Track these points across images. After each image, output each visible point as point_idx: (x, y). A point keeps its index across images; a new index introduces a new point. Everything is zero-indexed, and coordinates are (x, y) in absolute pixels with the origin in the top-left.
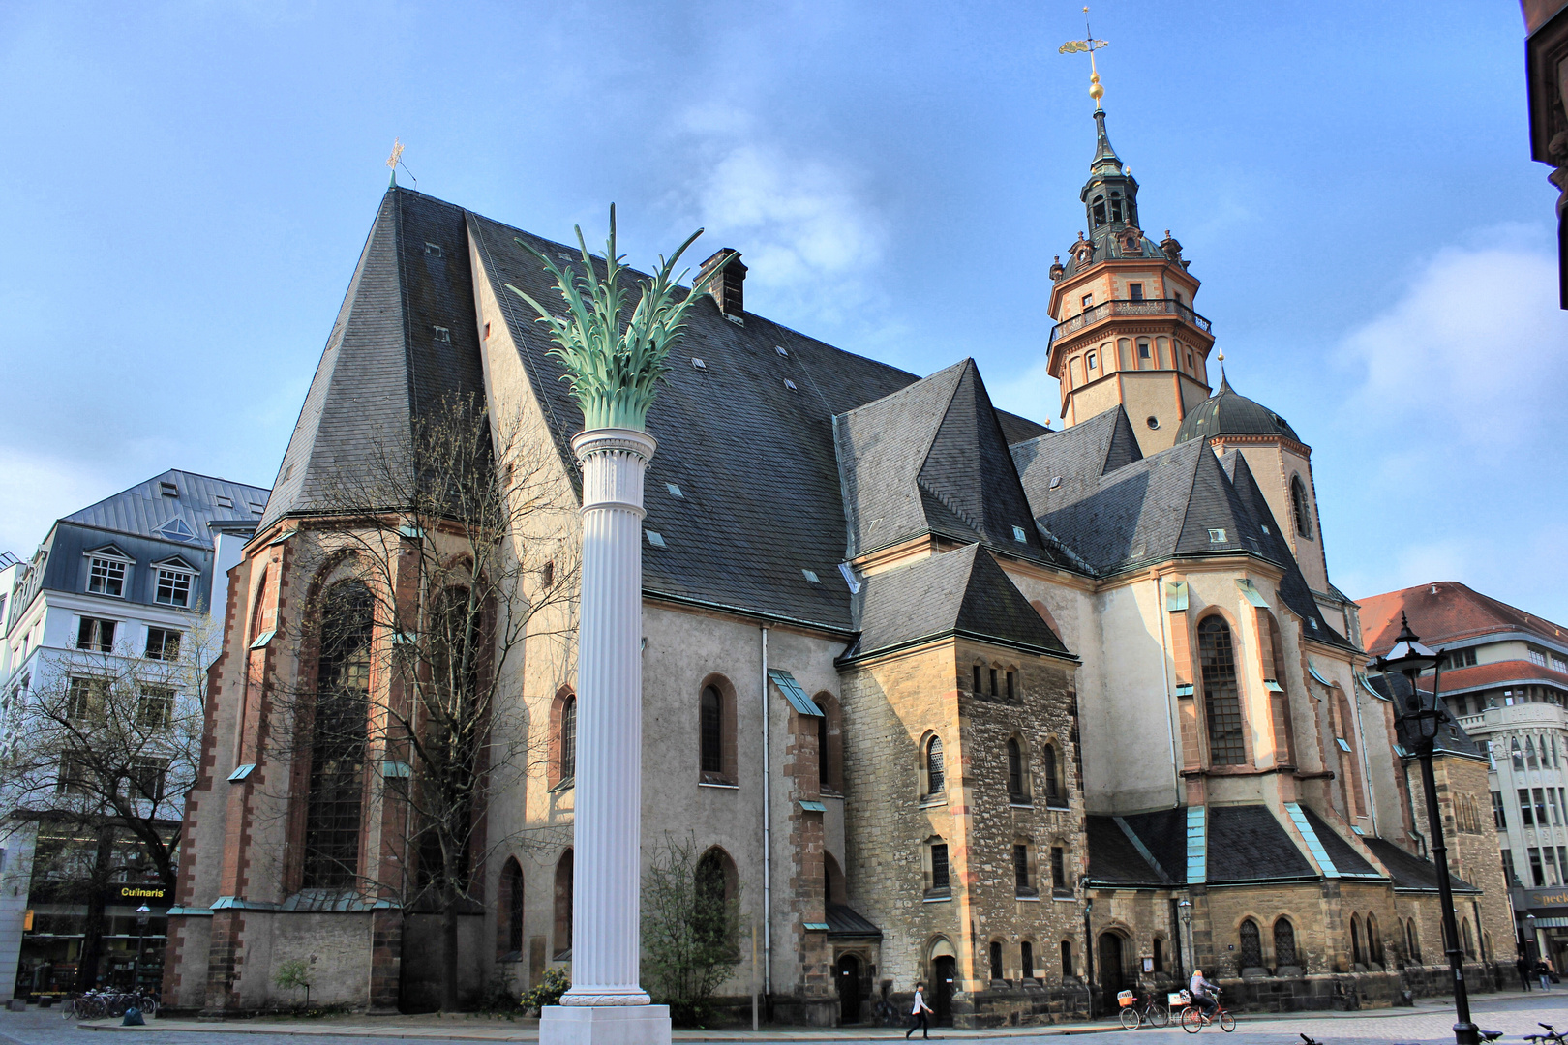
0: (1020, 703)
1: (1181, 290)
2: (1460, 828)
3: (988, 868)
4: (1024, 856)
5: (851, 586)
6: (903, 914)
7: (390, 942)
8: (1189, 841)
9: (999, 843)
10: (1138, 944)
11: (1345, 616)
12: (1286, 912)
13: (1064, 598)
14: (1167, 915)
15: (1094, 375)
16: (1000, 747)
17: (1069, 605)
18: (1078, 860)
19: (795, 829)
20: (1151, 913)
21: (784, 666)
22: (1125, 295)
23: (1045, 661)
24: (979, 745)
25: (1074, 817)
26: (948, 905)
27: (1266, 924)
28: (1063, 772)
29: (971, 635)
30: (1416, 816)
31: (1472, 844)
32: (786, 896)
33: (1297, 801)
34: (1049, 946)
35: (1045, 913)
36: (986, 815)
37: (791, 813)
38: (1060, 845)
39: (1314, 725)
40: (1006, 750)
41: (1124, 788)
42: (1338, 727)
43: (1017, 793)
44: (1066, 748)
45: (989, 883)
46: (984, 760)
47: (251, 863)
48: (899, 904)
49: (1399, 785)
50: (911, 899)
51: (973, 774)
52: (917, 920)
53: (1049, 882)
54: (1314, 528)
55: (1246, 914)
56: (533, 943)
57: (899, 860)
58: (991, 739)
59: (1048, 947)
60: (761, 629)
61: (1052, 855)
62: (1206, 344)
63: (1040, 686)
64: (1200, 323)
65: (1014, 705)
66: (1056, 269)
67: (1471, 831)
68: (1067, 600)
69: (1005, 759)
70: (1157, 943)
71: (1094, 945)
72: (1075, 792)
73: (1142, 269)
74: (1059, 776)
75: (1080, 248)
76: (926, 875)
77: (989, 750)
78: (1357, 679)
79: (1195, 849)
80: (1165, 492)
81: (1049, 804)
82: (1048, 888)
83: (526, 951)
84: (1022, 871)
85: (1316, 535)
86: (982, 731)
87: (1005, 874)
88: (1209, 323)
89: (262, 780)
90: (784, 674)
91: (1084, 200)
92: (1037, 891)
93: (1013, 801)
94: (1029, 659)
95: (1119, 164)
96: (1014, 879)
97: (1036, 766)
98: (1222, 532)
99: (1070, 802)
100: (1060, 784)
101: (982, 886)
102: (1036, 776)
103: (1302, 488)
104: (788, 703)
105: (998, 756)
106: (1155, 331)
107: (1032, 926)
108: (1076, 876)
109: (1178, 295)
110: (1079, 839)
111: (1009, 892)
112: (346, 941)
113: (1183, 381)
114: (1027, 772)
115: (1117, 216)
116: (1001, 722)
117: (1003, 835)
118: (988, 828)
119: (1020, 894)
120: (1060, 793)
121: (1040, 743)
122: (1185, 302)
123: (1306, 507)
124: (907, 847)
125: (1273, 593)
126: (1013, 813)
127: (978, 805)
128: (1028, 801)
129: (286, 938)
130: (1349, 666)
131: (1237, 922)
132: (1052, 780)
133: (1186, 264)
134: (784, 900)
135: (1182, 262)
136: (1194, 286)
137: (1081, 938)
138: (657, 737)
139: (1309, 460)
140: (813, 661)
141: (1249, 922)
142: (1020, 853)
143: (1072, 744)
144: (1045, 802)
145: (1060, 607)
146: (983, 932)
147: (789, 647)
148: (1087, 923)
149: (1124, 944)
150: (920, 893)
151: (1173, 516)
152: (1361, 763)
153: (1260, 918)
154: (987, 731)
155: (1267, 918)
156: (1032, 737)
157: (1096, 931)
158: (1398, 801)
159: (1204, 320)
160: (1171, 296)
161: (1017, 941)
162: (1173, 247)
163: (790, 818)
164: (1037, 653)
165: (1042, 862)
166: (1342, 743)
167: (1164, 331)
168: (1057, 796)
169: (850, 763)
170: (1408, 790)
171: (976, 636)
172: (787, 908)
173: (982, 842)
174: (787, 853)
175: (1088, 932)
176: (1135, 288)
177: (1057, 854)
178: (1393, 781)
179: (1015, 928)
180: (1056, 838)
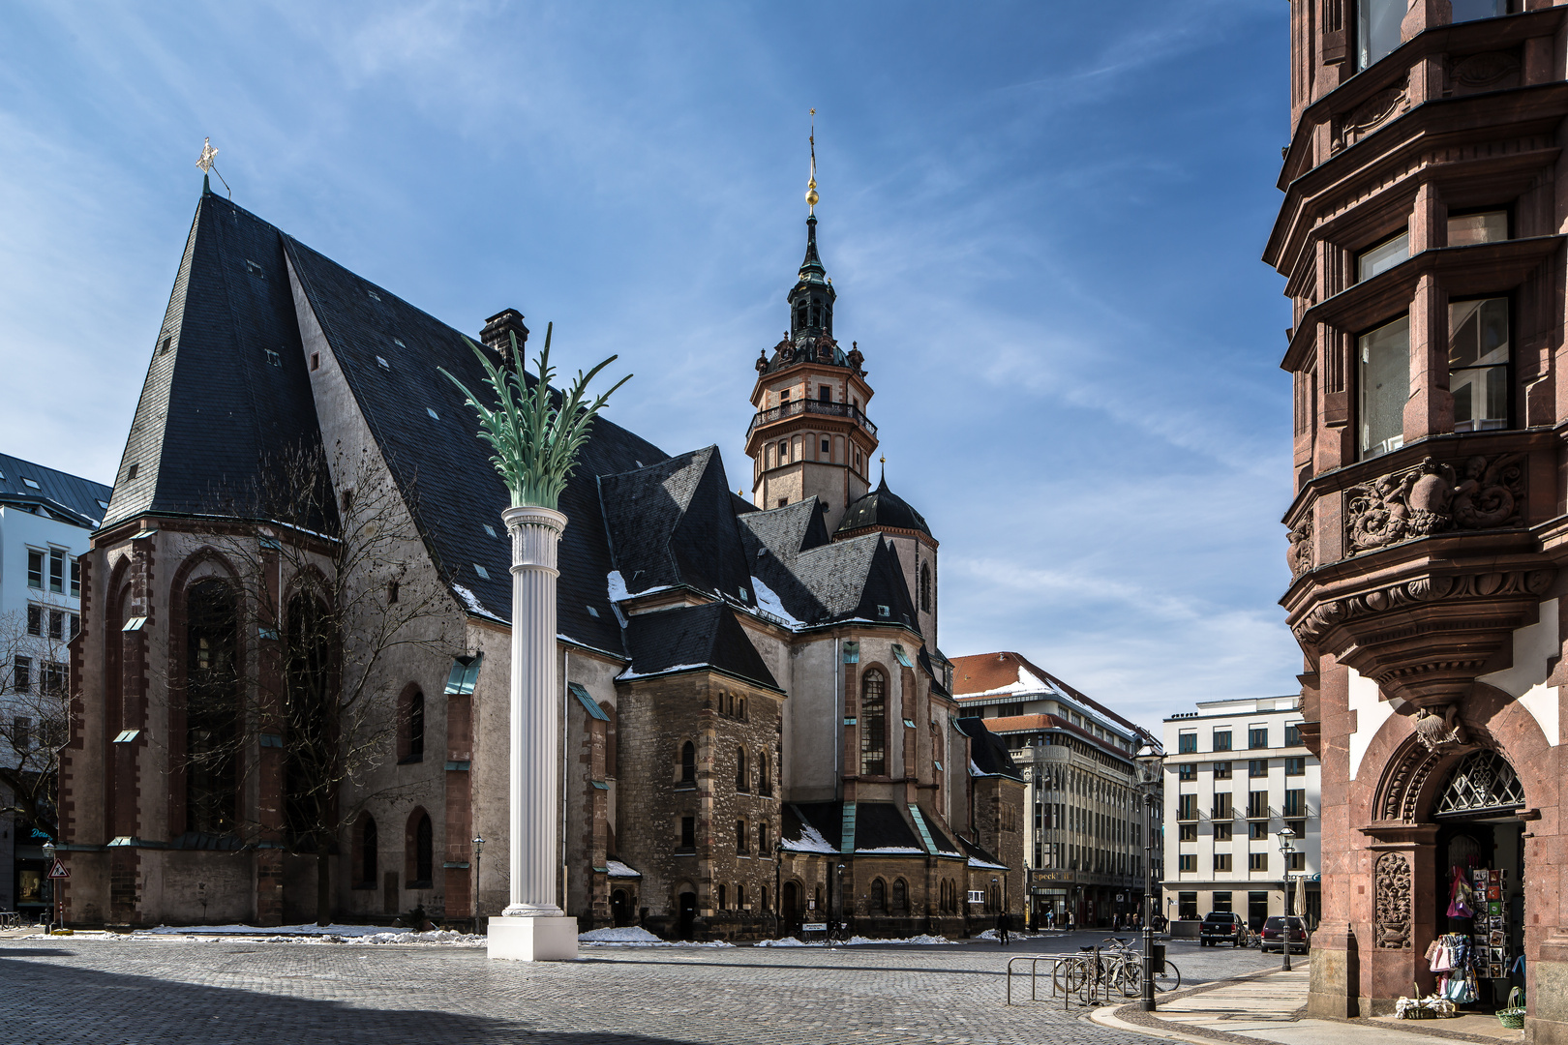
0: (747, 721)
1: (858, 397)
2: (1003, 828)
3: (721, 835)
4: (742, 828)
5: (620, 622)
6: (658, 863)
7: (273, 874)
8: (844, 825)
9: (729, 818)
10: (807, 891)
11: (944, 673)
12: (902, 875)
13: (770, 646)
14: (825, 873)
15: (785, 461)
16: (732, 752)
17: (773, 651)
18: (775, 833)
19: (587, 801)
20: (816, 871)
21: (580, 680)
22: (815, 395)
23: (765, 693)
24: (720, 750)
25: (775, 804)
26: (693, 859)
27: (890, 881)
28: (770, 772)
29: (720, 671)
30: (976, 817)
31: (1009, 838)
32: (579, 847)
33: (916, 803)
34: (754, 889)
35: (754, 867)
36: (722, 799)
37: (585, 789)
38: (765, 822)
39: (931, 752)
40: (736, 755)
41: (799, 785)
42: (937, 753)
43: (742, 786)
44: (773, 756)
45: (721, 845)
46: (722, 761)
47: (142, 810)
48: (656, 856)
49: (968, 795)
50: (665, 852)
51: (715, 770)
52: (669, 868)
53: (756, 847)
54: (932, 605)
55: (877, 875)
56: (388, 874)
57: (658, 826)
58: (728, 746)
59: (754, 887)
60: (564, 652)
61: (760, 829)
62: (872, 445)
63: (760, 710)
64: (869, 427)
65: (743, 723)
66: (762, 362)
67: (1009, 829)
68: (772, 647)
69: (735, 761)
70: (817, 890)
71: (781, 890)
72: (777, 787)
73: (832, 374)
74: (767, 775)
75: (784, 347)
76: (677, 838)
77: (726, 754)
78: (950, 720)
79: (848, 830)
80: (848, 573)
81: (761, 794)
82: (756, 850)
83: (381, 883)
84: (742, 837)
85: (932, 610)
86: (721, 740)
87: (731, 840)
88: (876, 429)
89: (145, 744)
90: (580, 687)
91: (790, 302)
92: (749, 852)
93: (739, 790)
94: (755, 691)
95: (823, 273)
96: (736, 843)
97: (754, 767)
98: (887, 608)
99: (774, 793)
100: (767, 780)
101: (717, 847)
102: (754, 774)
103: (928, 573)
104: (585, 709)
105: (730, 758)
106: (835, 430)
107: (746, 876)
108: (773, 844)
109: (855, 401)
110: (777, 818)
111: (733, 852)
112: (230, 873)
113: (851, 475)
114: (748, 770)
115: (816, 322)
116: (734, 735)
117: (731, 813)
118: (722, 808)
119: (739, 854)
120: (767, 787)
121: (757, 751)
122: (861, 409)
123: (929, 588)
124: (664, 818)
125: (915, 657)
126: (738, 798)
127: (717, 792)
128: (747, 790)
129: (176, 869)
130: (946, 711)
131: (871, 880)
132: (763, 779)
133: (865, 374)
134: (577, 851)
135: (862, 372)
136: (868, 393)
137: (773, 885)
138: (491, 728)
139: (936, 552)
140: (599, 679)
141: (879, 880)
142: (740, 826)
143: (777, 753)
144: (758, 793)
145: (767, 652)
146: (716, 878)
147: (583, 666)
148: (778, 876)
149: (798, 890)
150: (672, 850)
151: (853, 592)
152: (945, 779)
153: (886, 878)
154: (726, 740)
155: (890, 879)
156: (753, 746)
157: (783, 881)
158: (966, 806)
159: (873, 426)
160: (850, 401)
161: (735, 885)
162: (856, 358)
163: (584, 793)
164: (760, 687)
165: (754, 833)
166: (937, 764)
167: (843, 431)
168: (765, 788)
169: (623, 756)
170: (973, 800)
171: (723, 672)
172: (579, 856)
173: (719, 817)
174: (580, 818)
175: (778, 881)
176: (825, 391)
177: (762, 827)
178: (964, 792)
179: (736, 876)
180: (762, 816)
